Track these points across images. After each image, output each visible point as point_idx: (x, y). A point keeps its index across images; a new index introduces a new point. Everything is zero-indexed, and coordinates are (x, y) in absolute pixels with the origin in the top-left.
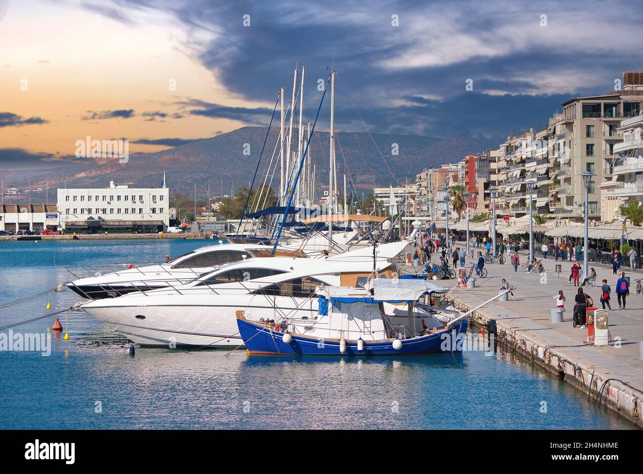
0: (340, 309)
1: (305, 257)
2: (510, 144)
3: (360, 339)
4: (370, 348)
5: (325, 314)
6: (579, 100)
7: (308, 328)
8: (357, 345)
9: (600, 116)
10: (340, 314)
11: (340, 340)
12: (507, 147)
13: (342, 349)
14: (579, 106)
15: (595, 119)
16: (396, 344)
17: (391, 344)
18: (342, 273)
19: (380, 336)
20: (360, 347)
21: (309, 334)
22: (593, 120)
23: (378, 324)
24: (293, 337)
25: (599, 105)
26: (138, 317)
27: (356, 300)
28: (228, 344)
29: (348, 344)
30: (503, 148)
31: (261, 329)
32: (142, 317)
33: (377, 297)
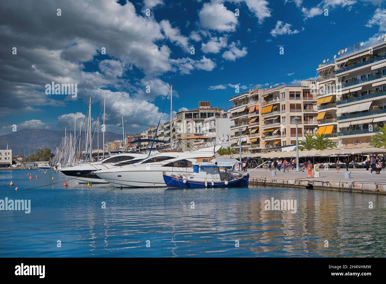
0: (203, 170)
1: (183, 152)
2: (151, 130)
3: (213, 181)
4: (216, 184)
5: (198, 172)
6: (184, 112)
7: (192, 178)
8: (211, 183)
9: (192, 118)
10: (204, 172)
11: (205, 182)
12: (149, 132)
13: (206, 185)
14: (184, 114)
15: (190, 119)
16: (226, 183)
17: (224, 183)
18: (197, 158)
19: (219, 180)
20: (213, 184)
21: (192, 180)
22: (189, 120)
23: (218, 175)
24: (187, 181)
25: (192, 114)
26: (118, 176)
27: (211, 166)
28: (154, 186)
29: (208, 183)
30: (147, 132)
31: (174, 178)
32: (121, 176)
33: (218, 165)
